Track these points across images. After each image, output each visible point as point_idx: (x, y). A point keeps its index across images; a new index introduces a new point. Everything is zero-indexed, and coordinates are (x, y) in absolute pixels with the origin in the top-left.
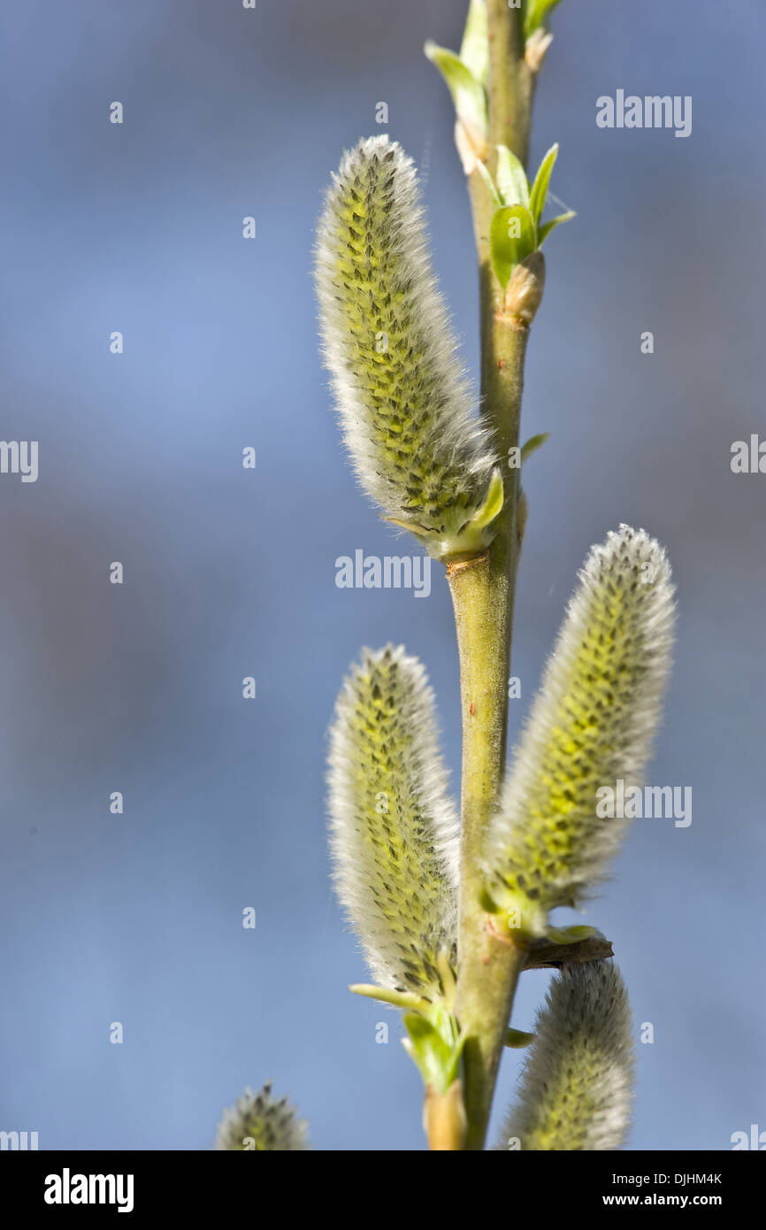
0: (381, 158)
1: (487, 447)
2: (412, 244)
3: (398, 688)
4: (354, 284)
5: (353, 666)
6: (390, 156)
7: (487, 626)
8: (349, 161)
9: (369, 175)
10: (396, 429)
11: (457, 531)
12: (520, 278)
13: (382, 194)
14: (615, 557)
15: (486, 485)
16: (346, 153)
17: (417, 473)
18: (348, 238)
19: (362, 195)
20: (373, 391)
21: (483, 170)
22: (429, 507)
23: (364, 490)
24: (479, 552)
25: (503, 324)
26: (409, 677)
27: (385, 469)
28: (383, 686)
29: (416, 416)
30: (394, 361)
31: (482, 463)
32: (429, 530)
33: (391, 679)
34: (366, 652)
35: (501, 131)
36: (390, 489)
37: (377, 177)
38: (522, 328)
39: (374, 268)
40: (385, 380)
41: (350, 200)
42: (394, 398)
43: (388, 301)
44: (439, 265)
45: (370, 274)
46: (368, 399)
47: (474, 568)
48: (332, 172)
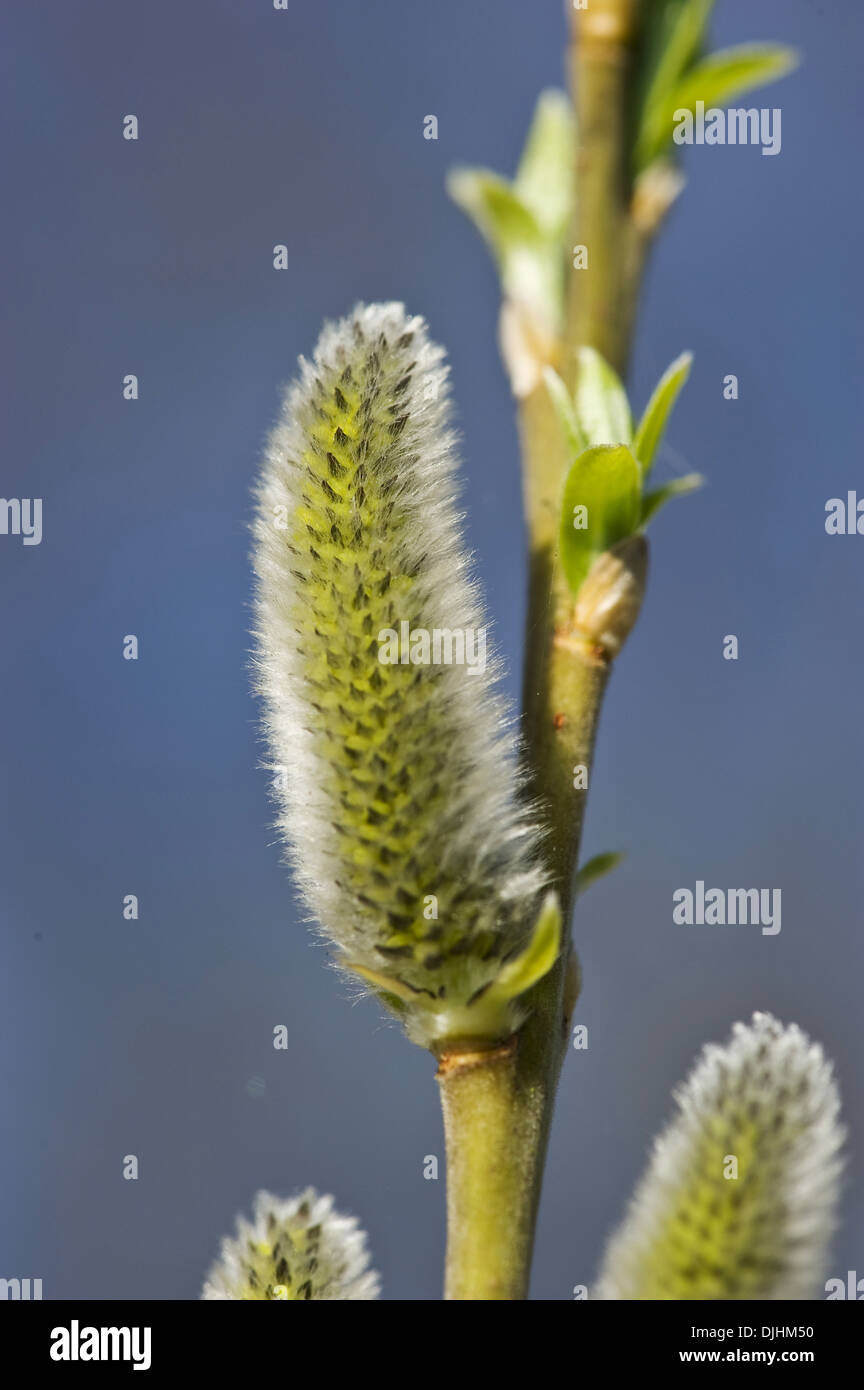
0: (392, 339)
1: (531, 859)
2: (434, 491)
3: (320, 1269)
4: (327, 551)
5: (242, 1225)
6: (406, 340)
7: (504, 1168)
8: (333, 342)
9: (370, 366)
10: (381, 808)
11: (468, 996)
12: (605, 577)
13: (390, 402)
14: (747, 1069)
15: (529, 922)
16: (329, 328)
17: (411, 888)
18: (323, 471)
19: (354, 400)
20: (345, 738)
21: (556, 386)
22: (422, 952)
23: (308, 912)
24: (500, 1039)
25: (568, 654)
26: (340, 1251)
27: (352, 877)
28: (293, 1264)
29: (419, 788)
30: (388, 691)
31: (522, 884)
32: (417, 991)
33: (309, 1251)
34: (266, 1202)
35: (586, 324)
36: (357, 913)
37: (382, 373)
38: (601, 664)
39: (367, 529)
40: (369, 721)
41: (330, 407)
42: (384, 756)
43: (385, 586)
44: (473, 536)
45: (358, 536)
46: (335, 751)
47: (490, 1065)
48: (302, 357)
